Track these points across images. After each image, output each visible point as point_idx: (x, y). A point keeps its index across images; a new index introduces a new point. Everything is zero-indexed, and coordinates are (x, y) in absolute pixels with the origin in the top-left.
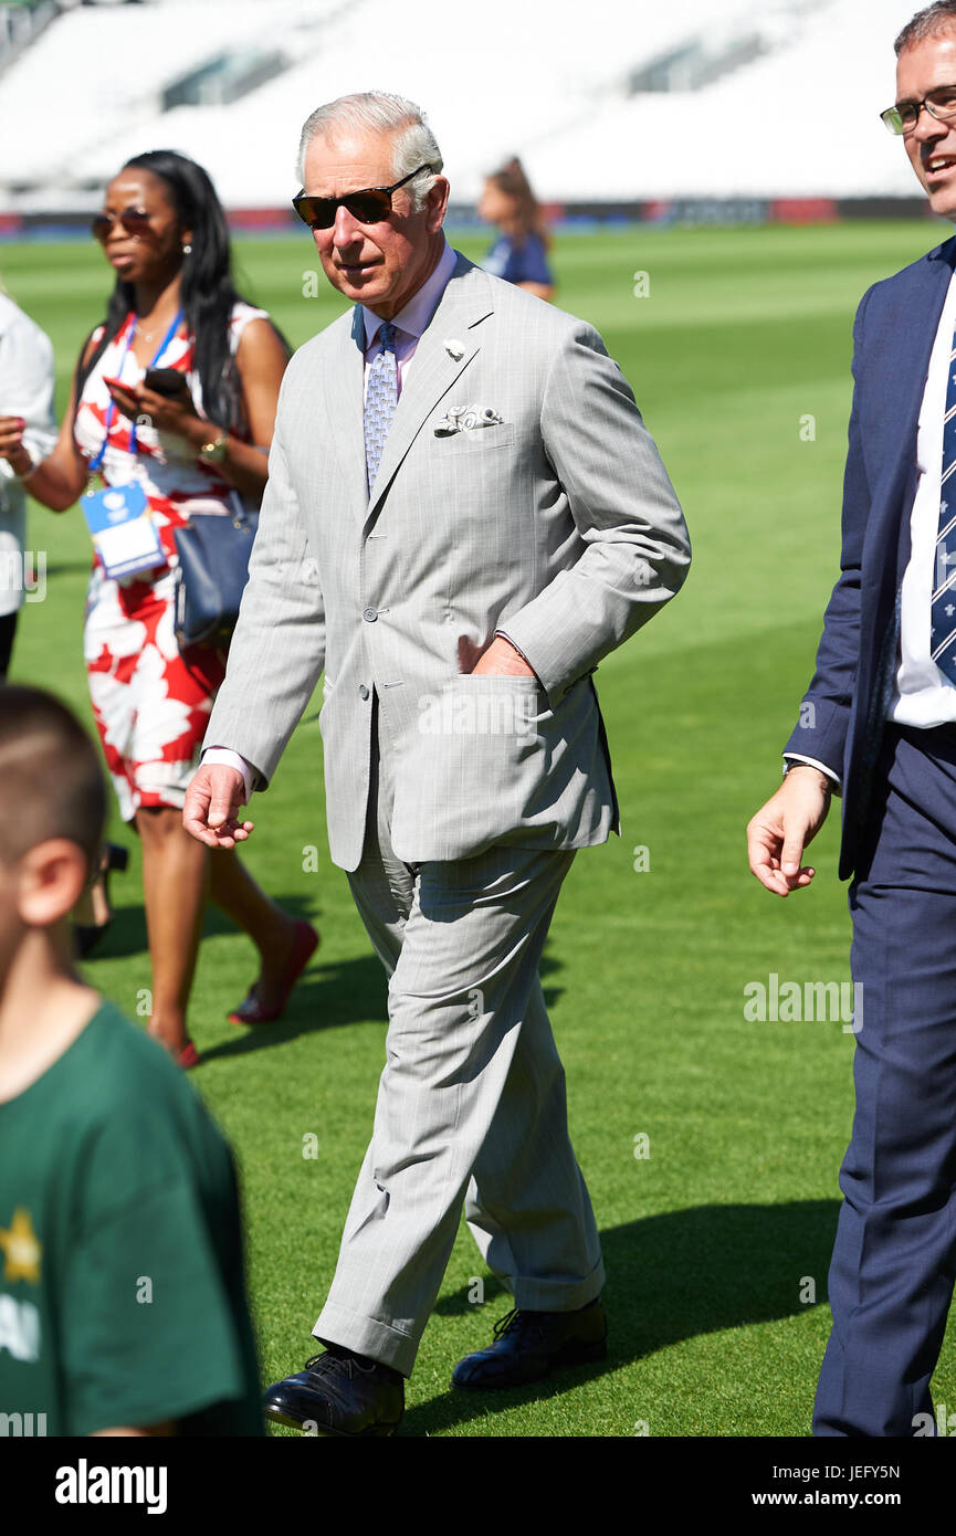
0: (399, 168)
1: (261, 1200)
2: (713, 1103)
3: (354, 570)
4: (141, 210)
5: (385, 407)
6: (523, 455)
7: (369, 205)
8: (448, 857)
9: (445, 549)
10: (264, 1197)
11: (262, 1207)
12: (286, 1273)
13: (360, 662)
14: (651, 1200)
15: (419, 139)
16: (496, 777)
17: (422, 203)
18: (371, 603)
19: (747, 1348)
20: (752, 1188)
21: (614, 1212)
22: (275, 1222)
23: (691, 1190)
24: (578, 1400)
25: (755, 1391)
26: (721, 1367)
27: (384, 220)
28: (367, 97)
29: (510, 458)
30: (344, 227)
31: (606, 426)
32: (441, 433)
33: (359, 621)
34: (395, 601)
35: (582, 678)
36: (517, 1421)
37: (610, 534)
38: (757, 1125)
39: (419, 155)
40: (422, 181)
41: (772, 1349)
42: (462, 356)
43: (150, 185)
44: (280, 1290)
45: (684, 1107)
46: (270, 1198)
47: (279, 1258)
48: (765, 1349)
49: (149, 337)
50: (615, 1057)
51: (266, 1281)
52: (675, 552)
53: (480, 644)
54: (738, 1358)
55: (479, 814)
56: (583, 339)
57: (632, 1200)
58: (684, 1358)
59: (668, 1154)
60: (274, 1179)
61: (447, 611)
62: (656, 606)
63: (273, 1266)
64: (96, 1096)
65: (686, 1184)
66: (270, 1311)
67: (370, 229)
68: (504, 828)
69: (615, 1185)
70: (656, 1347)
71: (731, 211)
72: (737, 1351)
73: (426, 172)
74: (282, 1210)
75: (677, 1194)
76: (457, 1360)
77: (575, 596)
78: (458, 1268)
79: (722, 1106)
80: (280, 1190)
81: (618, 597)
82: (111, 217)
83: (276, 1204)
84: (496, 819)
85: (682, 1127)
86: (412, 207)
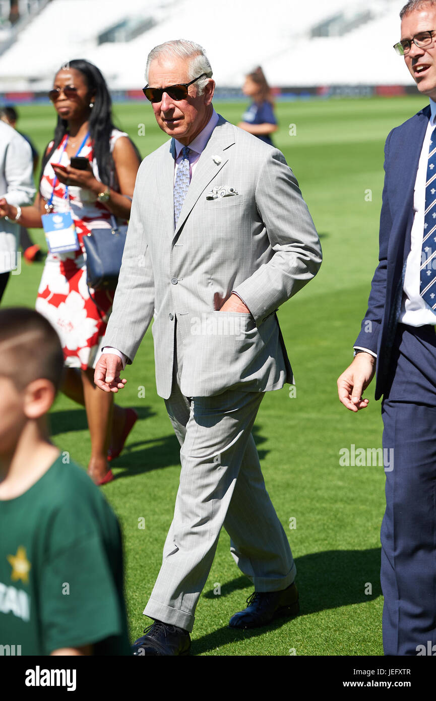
0: (191, 75)
1: (142, 542)
2: (348, 498)
3: (168, 261)
4: (72, 87)
5: (184, 186)
6: (246, 210)
7: (177, 92)
8: (206, 395)
9: (209, 252)
10: (143, 541)
11: (143, 545)
12: (153, 575)
13: (169, 304)
14: (319, 542)
15: (201, 61)
16: (229, 358)
17: (202, 91)
18: (175, 276)
19: (363, 610)
20: (366, 537)
21: (303, 548)
22: (149, 552)
23: (338, 538)
24: (286, 634)
25: (367, 630)
26: (352, 619)
27: (184, 99)
28: (177, 42)
29: (241, 211)
30: (166, 102)
31: (285, 197)
32: (210, 198)
33: (169, 284)
34: (186, 275)
35: (271, 314)
36: (258, 643)
37: (286, 247)
38: (368, 508)
39: (201, 69)
40: (202, 81)
41: (375, 611)
42: (220, 163)
43: (76, 75)
44: (151, 583)
45: (335, 500)
46: (146, 541)
47: (150, 569)
48: (372, 610)
49: (73, 146)
50: (303, 477)
51: (144, 579)
52: (315, 257)
53: (224, 297)
54: (359, 614)
55: (221, 376)
56: (276, 157)
57: (310, 542)
58: (335, 614)
59: (327, 522)
60: (148, 532)
61: (210, 281)
62: (305, 282)
63: (148, 572)
64: (56, 496)
65: (335, 535)
66: (146, 592)
67: (178, 103)
68: (232, 382)
69: (303, 536)
70: (321, 609)
71: (357, 91)
72: (359, 612)
73: (204, 77)
74: (152, 547)
75: (331, 540)
76: (231, 615)
77: (269, 277)
78: (232, 573)
79: (352, 500)
80: (151, 537)
81: (289, 277)
82: (58, 90)
83: (149, 544)
84: (229, 378)
85: (334, 509)
86: (197, 93)
